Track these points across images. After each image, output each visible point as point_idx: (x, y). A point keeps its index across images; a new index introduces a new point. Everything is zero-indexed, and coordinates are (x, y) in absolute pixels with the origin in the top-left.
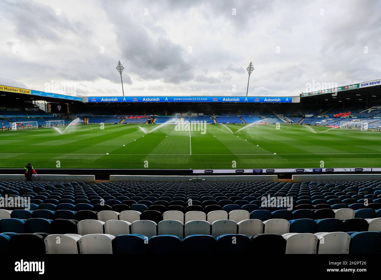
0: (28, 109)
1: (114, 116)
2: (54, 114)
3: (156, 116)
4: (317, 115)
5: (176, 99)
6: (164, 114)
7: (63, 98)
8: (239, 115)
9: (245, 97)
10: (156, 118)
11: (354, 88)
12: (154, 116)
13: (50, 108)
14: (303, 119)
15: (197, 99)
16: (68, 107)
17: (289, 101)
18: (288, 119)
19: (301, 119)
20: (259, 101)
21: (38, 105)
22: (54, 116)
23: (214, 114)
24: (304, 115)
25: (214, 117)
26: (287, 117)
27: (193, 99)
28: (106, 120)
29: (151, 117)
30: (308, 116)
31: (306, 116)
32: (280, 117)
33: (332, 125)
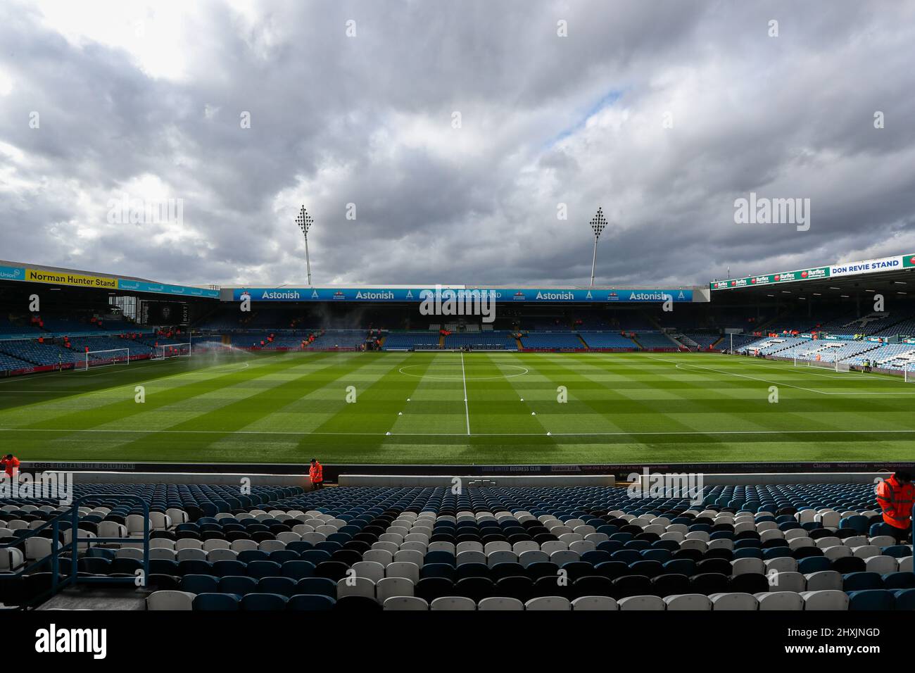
2: (154, 327)
3: (385, 332)
4: (751, 331)
6: (404, 328)
8: (575, 329)
10: (385, 336)
11: (820, 276)
13: (146, 313)
14: (719, 339)
16: (185, 310)
17: (686, 298)
18: (687, 338)
19: (716, 338)
20: (617, 298)
21: (120, 306)
22: (153, 332)
23: (516, 328)
24: (724, 330)
26: (684, 333)
29: (374, 334)
30: (732, 332)
31: (728, 331)
32: (668, 336)
33: (782, 354)
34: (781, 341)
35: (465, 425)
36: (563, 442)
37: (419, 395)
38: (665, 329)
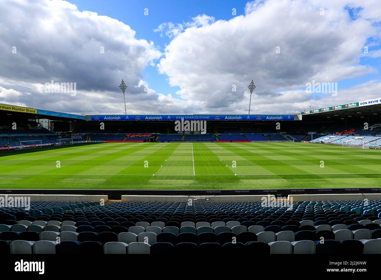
0: (31, 127)
1: (116, 134)
2: (57, 132)
3: (158, 134)
4: (320, 133)
5: (178, 118)
6: (166, 132)
7: (67, 117)
8: (242, 133)
9: (247, 116)
10: (159, 136)
11: (354, 106)
12: (156, 134)
13: (53, 126)
14: (305, 137)
15: (199, 118)
16: (71, 125)
17: (291, 119)
18: (291, 136)
20: (261, 119)
21: (41, 123)
22: (56, 134)
23: (216, 132)
24: (307, 133)
25: (217, 135)
26: (289, 134)
27: (195, 118)
28: (108, 138)
29: (153, 135)
30: (312, 133)
31: (309, 133)
32: (283, 135)
33: (335, 142)
34: (334, 137)
35: (193, 171)
36: (244, 178)
37: (171, 158)
38: (281, 133)
